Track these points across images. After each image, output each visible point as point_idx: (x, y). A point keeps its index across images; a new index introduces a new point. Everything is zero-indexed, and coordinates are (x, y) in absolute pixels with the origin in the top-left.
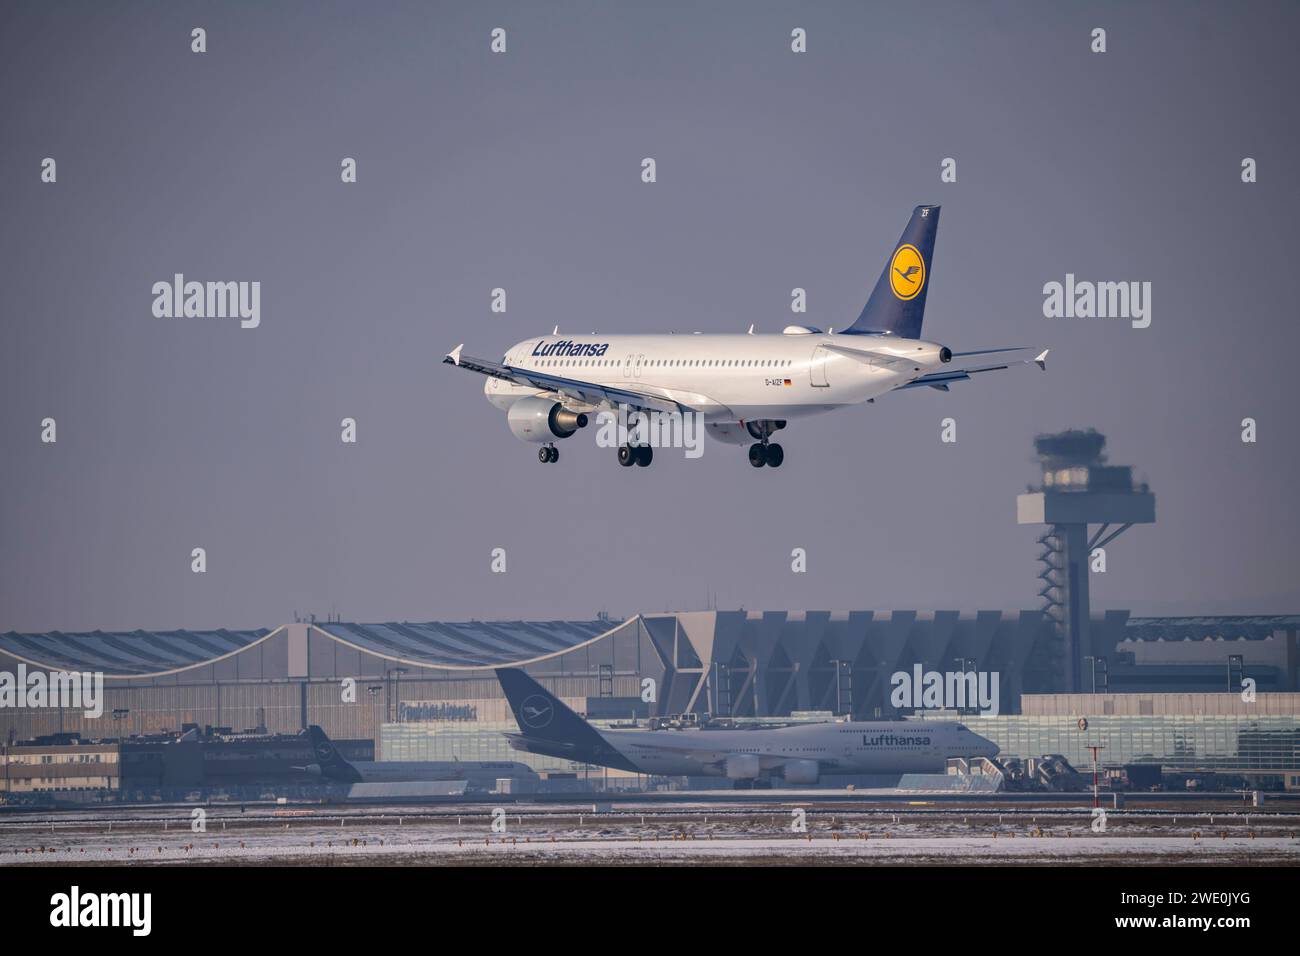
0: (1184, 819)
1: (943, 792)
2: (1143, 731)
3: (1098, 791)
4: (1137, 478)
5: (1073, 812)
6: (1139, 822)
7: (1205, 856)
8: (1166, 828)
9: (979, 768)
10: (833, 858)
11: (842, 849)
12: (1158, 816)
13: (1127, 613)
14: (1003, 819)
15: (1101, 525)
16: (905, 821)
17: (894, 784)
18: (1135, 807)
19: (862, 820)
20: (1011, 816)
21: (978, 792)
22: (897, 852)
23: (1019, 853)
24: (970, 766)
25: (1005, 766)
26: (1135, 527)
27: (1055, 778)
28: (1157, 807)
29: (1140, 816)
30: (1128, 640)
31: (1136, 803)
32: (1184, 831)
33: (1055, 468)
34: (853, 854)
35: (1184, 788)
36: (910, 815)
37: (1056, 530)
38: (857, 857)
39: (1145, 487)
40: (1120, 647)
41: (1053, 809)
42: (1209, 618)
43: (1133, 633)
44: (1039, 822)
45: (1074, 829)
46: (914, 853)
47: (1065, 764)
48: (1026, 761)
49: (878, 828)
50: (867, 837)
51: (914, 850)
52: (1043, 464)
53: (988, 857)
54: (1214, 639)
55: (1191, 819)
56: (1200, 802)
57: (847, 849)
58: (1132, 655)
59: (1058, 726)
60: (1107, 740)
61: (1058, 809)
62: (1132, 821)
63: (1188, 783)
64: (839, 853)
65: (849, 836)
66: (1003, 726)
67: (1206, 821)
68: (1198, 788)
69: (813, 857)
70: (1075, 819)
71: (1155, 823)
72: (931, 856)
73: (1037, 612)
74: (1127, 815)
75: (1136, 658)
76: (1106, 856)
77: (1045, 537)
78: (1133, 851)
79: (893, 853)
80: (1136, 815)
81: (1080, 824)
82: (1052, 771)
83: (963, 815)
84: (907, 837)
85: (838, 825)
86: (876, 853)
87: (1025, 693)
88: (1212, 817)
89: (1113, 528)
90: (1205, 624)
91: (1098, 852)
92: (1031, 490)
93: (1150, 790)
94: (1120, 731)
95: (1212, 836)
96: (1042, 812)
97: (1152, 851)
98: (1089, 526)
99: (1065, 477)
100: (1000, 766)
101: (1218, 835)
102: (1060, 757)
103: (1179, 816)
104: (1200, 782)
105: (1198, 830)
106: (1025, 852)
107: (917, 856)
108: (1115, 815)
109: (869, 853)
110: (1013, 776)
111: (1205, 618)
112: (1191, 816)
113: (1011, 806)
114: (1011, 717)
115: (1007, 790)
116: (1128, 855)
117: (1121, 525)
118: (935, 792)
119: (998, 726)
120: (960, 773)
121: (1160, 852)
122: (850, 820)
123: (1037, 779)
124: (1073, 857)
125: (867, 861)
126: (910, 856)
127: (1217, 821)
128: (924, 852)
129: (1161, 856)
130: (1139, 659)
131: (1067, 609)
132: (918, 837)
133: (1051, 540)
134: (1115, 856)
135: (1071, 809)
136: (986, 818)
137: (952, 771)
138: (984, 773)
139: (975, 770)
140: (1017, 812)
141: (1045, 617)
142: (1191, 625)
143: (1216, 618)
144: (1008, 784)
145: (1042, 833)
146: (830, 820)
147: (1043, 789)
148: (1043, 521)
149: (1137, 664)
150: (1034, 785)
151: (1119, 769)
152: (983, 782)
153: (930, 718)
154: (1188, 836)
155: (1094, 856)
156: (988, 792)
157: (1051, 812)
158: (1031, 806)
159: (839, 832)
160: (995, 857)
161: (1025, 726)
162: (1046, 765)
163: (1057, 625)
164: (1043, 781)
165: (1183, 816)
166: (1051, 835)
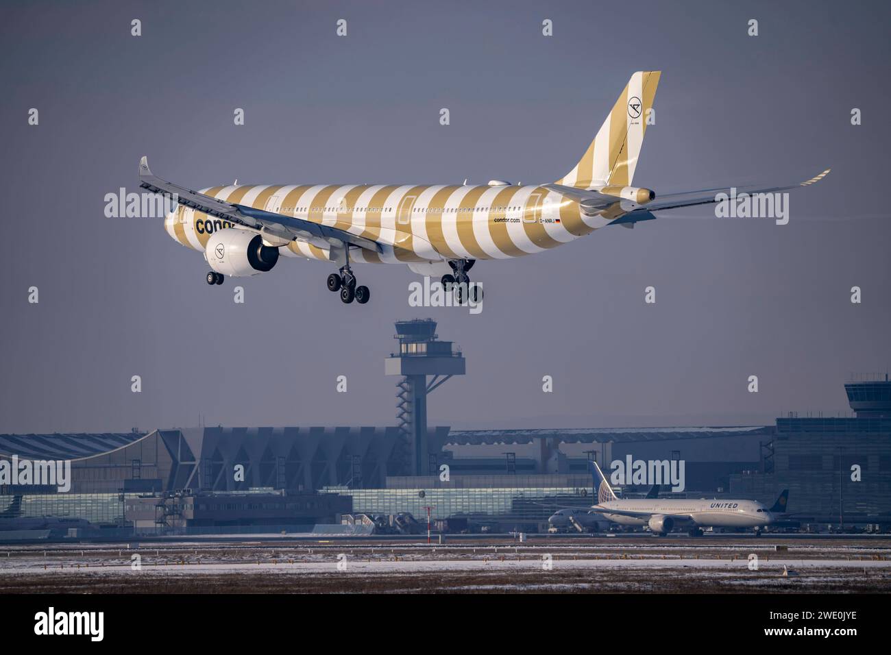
0: (480, 550)
1: (339, 535)
2: (457, 499)
3: (430, 534)
4: (454, 349)
5: (415, 546)
6: (454, 552)
7: (492, 572)
8: (470, 555)
9: (360, 521)
10: (273, 575)
11: (278, 569)
12: (465, 548)
13: (449, 428)
14: (374, 551)
15: (434, 376)
16: (316, 552)
17: (310, 531)
18: (451, 543)
19: (290, 552)
20: (379, 549)
21: (360, 535)
22: (311, 571)
23: (384, 571)
24: (355, 520)
25: (376, 518)
26: (454, 377)
27: (405, 526)
28: (465, 542)
29: (455, 548)
30: (449, 444)
31: (453, 540)
32: (479, 557)
33: (407, 342)
34: (285, 572)
35: (480, 532)
36: (319, 549)
37: (407, 379)
38: (287, 574)
39: (460, 354)
40: (444, 448)
41: (403, 545)
42: (496, 431)
43: (452, 440)
44: (395, 552)
45: (415, 556)
46: (321, 571)
47: (411, 518)
48: (389, 516)
49: (300, 556)
50: (293, 562)
51: (321, 569)
52: (401, 339)
53: (365, 573)
54: (499, 443)
55: (483, 550)
56: (490, 540)
57: (281, 570)
58: (451, 453)
59: (407, 495)
60: (436, 504)
61: (407, 545)
62: (450, 551)
63: (483, 529)
64: (276, 572)
65: (282, 561)
66: (375, 496)
67: (492, 551)
68: (488, 532)
69: (260, 574)
70: (415, 550)
71: (463, 552)
72: (331, 573)
73: (396, 428)
74: (446, 548)
75: (454, 455)
76: (434, 572)
77: (402, 383)
78: (450, 569)
79: (308, 571)
80: (452, 548)
81: (419, 554)
82: (403, 522)
83: (350, 549)
84: (317, 562)
85: (276, 555)
86: (298, 571)
87: (388, 476)
88: (496, 548)
89: (441, 377)
90: (494, 434)
91: (430, 570)
92: (392, 356)
93: (460, 533)
94: (444, 499)
95: (496, 560)
96: (397, 546)
97: (461, 569)
98: (427, 377)
99: (413, 348)
100: (373, 519)
101: (499, 559)
102: (408, 514)
103: (477, 548)
104: (489, 528)
105: (488, 556)
106: (387, 570)
107: (323, 573)
108: (440, 548)
109: (294, 572)
110: (381, 525)
111: (494, 431)
112: (484, 548)
113: (379, 543)
114: (379, 490)
115: (377, 533)
116: (447, 571)
117: (446, 376)
118: (334, 535)
119: (372, 496)
120: (349, 524)
121: (465, 569)
122: (284, 552)
123: (395, 527)
124: (415, 573)
125: (293, 576)
126: (318, 573)
127: (499, 551)
128: (327, 571)
129: (466, 571)
130: (455, 456)
131: (414, 425)
132: (324, 562)
133: (405, 385)
134: (439, 572)
135: (414, 544)
136: (364, 550)
137: (344, 522)
138: (364, 523)
139: (358, 522)
140: (382, 547)
141: (400, 431)
142: (486, 435)
143: (500, 431)
144: (378, 530)
145: (397, 560)
146: (271, 552)
147: (398, 533)
148: (400, 373)
149: (454, 458)
150: (393, 530)
151: (443, 520)
152: (362, 528)
153: (332, 491)
154: (482, 559)
155: (427, 572)
156: (365, 535)
157: (402, 546)
158: (391, 543)
159: (277, 559)
160: (369, 573)
161: (388, 495)
162: (400, 519)
163: (407, 436)
164: (399, 528)
165: (479, 548)
166: (402, 560)
